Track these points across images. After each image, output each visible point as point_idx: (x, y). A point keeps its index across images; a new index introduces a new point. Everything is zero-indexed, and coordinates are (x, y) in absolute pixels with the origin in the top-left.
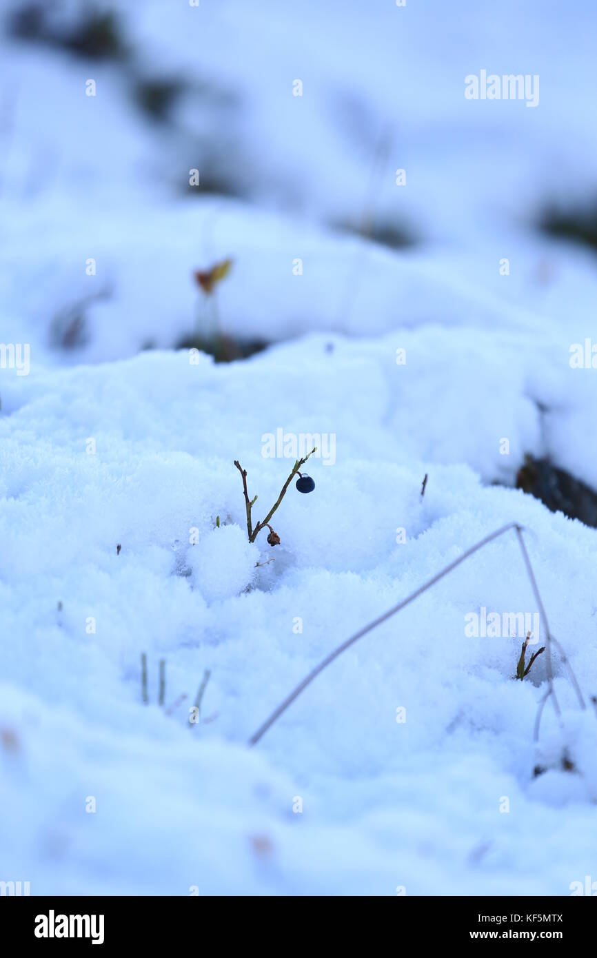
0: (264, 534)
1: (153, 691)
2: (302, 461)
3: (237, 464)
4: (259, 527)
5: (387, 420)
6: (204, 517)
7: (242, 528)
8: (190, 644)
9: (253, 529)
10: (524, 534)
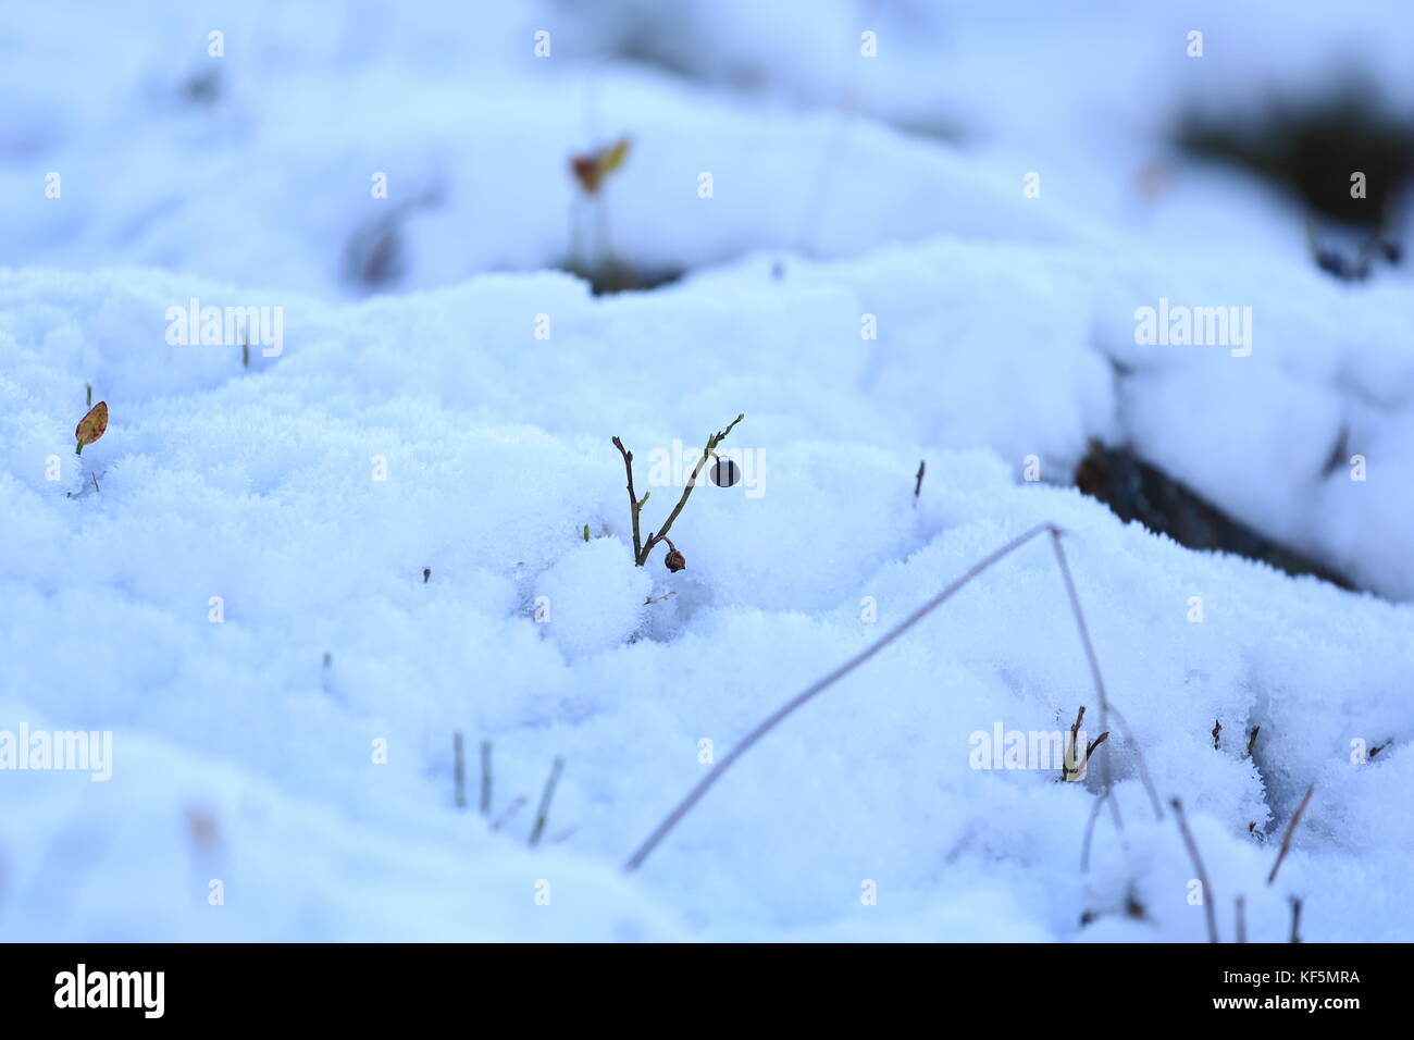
0: (660, 552)
1: (473, 792)
2: (720, 437)
3: (616, 441)
4: (651, 542)
5: (866, 384)
6: (565, 527)
7: (624, 543)
8: (535, 723)
9: (643, 545)
10: (1064, 541)
